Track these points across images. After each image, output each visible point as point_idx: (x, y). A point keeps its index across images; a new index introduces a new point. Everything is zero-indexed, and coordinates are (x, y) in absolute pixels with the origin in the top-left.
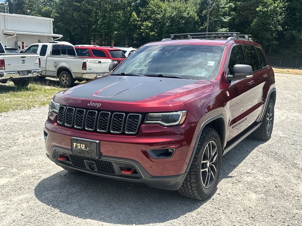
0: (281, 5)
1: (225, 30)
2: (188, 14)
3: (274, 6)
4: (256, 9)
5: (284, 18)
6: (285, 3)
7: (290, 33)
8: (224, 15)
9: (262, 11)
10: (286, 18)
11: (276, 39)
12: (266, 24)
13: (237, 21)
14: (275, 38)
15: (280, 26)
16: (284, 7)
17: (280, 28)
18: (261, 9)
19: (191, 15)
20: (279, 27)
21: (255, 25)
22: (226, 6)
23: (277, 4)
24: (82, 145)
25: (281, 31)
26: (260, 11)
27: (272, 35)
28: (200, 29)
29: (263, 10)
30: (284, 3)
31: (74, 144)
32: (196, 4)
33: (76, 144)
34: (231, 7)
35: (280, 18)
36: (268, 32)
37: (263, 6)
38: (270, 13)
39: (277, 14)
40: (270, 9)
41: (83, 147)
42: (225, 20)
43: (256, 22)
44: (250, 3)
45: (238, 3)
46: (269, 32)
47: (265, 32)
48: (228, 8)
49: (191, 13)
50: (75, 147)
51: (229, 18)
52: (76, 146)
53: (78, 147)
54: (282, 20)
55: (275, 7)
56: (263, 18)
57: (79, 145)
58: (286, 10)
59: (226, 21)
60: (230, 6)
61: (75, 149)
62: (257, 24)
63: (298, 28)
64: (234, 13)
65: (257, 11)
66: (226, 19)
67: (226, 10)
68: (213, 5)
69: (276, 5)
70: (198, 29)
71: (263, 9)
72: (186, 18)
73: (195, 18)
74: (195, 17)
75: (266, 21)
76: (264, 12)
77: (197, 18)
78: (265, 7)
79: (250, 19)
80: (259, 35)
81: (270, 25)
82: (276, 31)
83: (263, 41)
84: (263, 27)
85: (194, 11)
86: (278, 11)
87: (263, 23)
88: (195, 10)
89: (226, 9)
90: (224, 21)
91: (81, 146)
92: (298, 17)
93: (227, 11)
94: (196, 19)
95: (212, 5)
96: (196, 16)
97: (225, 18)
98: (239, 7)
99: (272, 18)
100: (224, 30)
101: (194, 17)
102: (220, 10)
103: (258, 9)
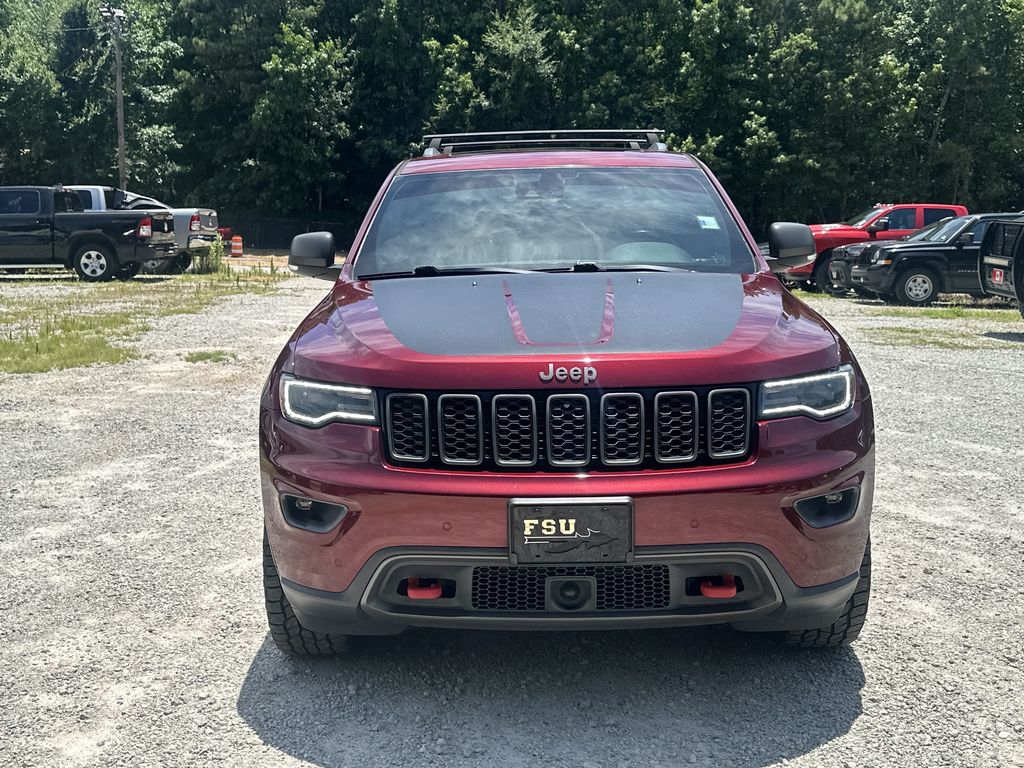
0: (339, 55)
1: (164, 132)
2: (21, 71)
3: (318, 59)
4: (264, 65)
5: (350, 96)
6: (348, 51)
7: (375, 146)
8: (151, 79)
9: (283, 71)
10: (357, 97)
11: (335, 165)
12: (300, 117)
13: (199, 103)
14: (331, 159)
15: (343, 124)
16: (348, 64)
17: (343, 129)
18: (277, 65)
19: (31, 77)
20: (340, 128)
21: (264, 117)
22: (155, 50)
23: (326, 52)
24: (562, 522)
25: (346, 139)
26: (276, 72)
27: (321, 151)
28: (71, 126)
29: (286, 70)
30: (345, 48)
31: (527, 522)
32: (45, 37)
33: (536, 522)
34: (174, 56)
35: (338, 97)
36: (306, 141)
37: (282, 56)
38: (306, 81)
39: (327, 83)
40: (304, 66)
41: (567, 528)
42: (157, 99)
43: (268, 107)
44: (238, 45)
45: (197, 43)
46: (312, 142)
47: (298, 143)
48: (160, 56)
49: (31, 68)
50: (530, 533)
51: (171, 92)
52: (538, 529)
53: (544, 532)
54: (345, 103)
55: (322, 63)
56: (288, 97)
57: (549, 524)
58: (355, 73)
59: (161, 103)
60: (167, 50)
61: (529, 540)
62: (272, 116)
63: (396, 129)
64: (188, 75)
65: (265, 71)
66: (163, 95)
67: (154, 65)
68: (109, 44)
69: (325, 56)
70: (62, 126)
71: (285, 65)
72: (13, 83)
73: (50, 88)
74: (47, 82)
75: (300, 107)
76: (287, 76)
77: (56, 87)
78: (292, 61)
79: (245, 97)
80: (282, 151)
81: (311, 118)
82: (331, 137)
83: (297, 172)
84: (291, 126)
85: (40, 60)
86: (331, 75)
87: (288, 112)
88: (44, 60)
89: (155, 59)
90: (155, 102)
91: (558, 526)
92: (392, 98)
93: (158, 68)
94: (54, 89)
95: (105, 45)
96: (52, 81)
97: (156, 92)
98: (201, 56)
99: (316, 97)
100: (160, 133)
101: (44, 82)
102: (137, 62)
103: (268, 66)
